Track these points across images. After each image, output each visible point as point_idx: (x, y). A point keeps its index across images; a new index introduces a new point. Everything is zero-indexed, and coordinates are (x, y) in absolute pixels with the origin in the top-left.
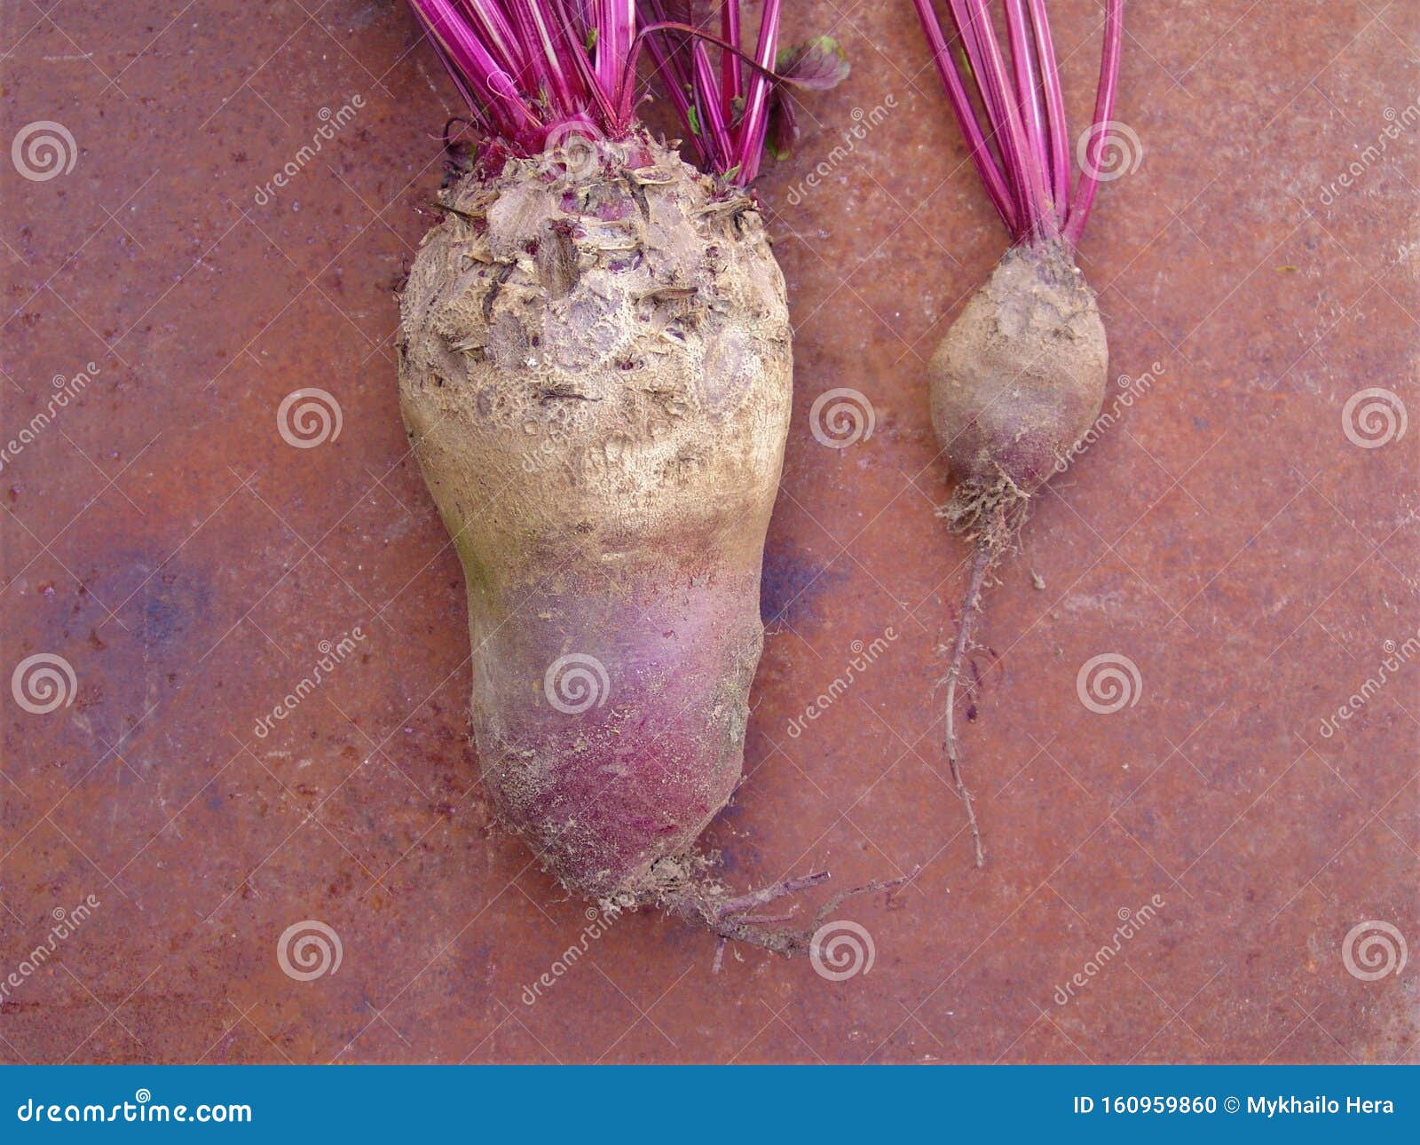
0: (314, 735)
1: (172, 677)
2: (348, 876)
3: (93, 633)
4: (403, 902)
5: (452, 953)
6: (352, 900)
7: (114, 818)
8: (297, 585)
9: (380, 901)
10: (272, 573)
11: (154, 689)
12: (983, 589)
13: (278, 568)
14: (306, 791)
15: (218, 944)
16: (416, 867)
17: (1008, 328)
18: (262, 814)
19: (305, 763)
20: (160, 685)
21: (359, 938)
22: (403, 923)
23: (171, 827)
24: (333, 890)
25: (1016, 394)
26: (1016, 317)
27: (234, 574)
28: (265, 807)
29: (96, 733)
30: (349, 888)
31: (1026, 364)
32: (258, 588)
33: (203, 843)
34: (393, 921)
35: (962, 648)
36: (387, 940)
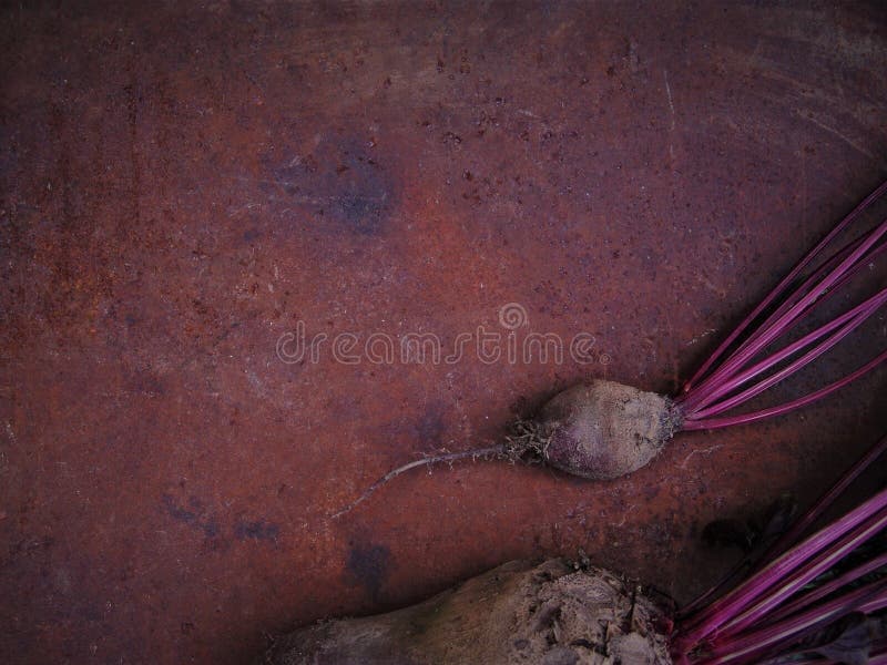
0: (287, 293)
1: (322, 213)
2: (205, 312)
3: (347, 168)
4: (190, 343)
5: (160, 372)
6: (191, 314)
7: (241, 179)
8: (373, 284)
9: (191, 330)
10: (380, 270)
11: (314, 202)
12: (482, 456)
13: (383, 273)
14: (254, 288)
15: (168, 237)
16: (211, 351)
17: (629, 408)
18: (242, 262)
19: (271, 287)
20: (318, 206)
21: (169, 318)
22: (178, 343)
23: (234, 212)
24: (197, 303)
25: (596, 427)
26: (636, 410)
27: (380, 248)
28: (246, 265)
29: (290, 169)
30: (199, 313)
31: (615, 425)
32: (372, 262)
33: (226, 228)
34: (179, 338)
35: (446, 458)
36: (168, 334)
